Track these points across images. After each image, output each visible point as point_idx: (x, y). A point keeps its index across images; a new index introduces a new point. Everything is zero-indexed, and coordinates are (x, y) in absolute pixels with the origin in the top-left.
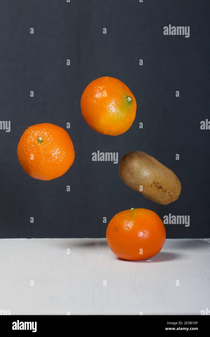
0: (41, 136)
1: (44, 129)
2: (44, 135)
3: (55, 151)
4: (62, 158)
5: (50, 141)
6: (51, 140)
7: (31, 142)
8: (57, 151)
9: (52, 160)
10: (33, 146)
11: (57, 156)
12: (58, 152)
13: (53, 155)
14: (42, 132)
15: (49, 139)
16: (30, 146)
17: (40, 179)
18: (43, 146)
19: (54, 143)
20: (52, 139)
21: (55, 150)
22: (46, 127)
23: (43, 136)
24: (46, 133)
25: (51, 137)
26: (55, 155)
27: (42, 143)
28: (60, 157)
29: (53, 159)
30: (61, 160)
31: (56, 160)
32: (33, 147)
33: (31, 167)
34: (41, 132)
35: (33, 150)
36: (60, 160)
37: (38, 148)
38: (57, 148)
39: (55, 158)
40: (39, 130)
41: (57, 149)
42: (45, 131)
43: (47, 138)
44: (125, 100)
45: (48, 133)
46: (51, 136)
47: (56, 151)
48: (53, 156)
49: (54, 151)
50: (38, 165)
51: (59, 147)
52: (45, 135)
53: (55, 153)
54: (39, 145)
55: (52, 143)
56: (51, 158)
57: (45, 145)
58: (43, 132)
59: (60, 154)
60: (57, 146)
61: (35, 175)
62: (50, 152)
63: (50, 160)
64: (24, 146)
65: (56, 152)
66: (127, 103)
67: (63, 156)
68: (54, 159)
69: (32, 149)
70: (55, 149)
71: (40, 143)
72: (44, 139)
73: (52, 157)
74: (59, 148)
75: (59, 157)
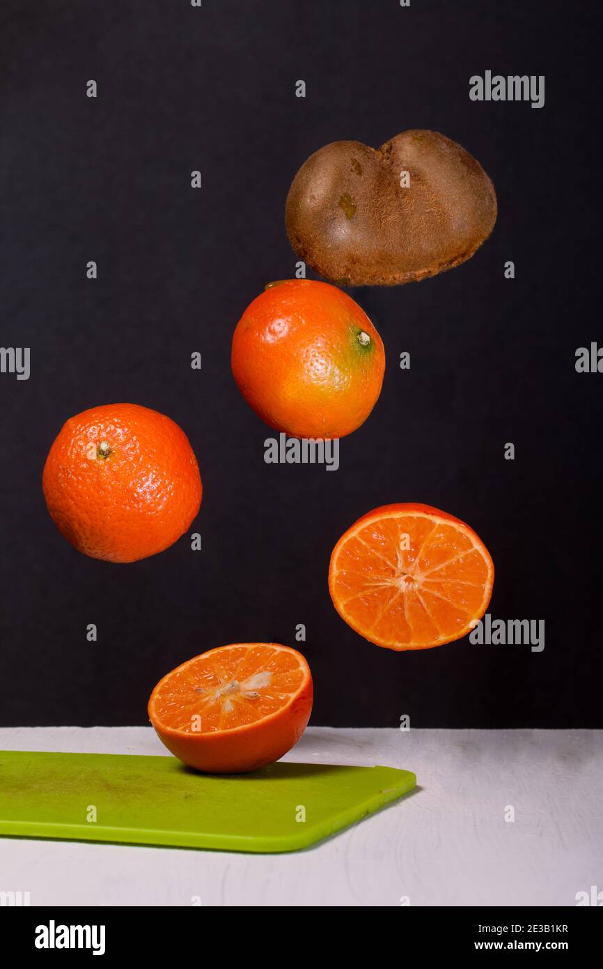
0: (105, 439)
1: (116, 420)
2: (114, 436)
3: (145, 482)
4: (165, 499)
5: (132, 453)
6: (133, 449)
7: (78, 454)
8: (150, 479)
9: (136, 505)
10: (85, 465)
11: (151, 493)
12: (153, 482)
13: (140, 491)
14: (109, 429)
15: (128, 446)
16: (77, 466)
17: (105, 559)
18: (110, 469)
19: (141, 459)
20: (135, 446)
21: (144, 479)
22: (121, 414)
23: (112, 438)
24: (119, 431)
25: (134, 443)
26: (145, 492)
27: (108, 459)
28: (159, 496)
29: (138, 503)
30: (161, 507)
31: (149, 505)
32: (83, 470)
33: (79, 525)
34: (106, 427)
35: (83, 477)
36: (159, 505)
37: (98, 473)
38: (149, 471)
39: (143, 501)
40: (101, 422)
41: (151, 474)
42: (118, 425)
43: (124, 444)
44: (352, 339)
45: (126, 429)
46: (135, 438)
47: (147, 480)
48: (138, 493)
49: (141, 480)
50: (96, 520)
51: (156, 470)
52: (118, 436)
53: (145, 486)
54: (101, 462)
55: (137, 457)
56: (134, 499)
57: (118, 464)
58: (113, 427)
59: (158, 488)
60: (149, 467)
61: (89, 548)
62: (131, 483)
63: (130, 507)
64: (60, 467)
65: (147, 483)
66: (357, 347)
67: (167, 493)
68: (141, 504)
69: (80, 475)
70: (143, 475)
71: (103, 457)
72: (113, 447)
73: (136, 495)
74: (154, 471)
75: (155, 498)
